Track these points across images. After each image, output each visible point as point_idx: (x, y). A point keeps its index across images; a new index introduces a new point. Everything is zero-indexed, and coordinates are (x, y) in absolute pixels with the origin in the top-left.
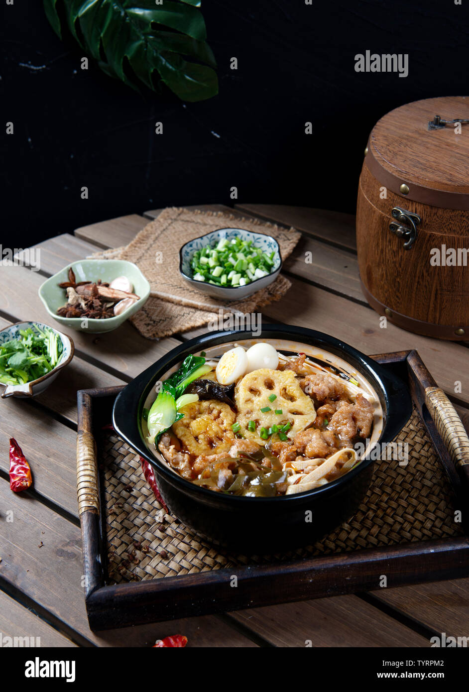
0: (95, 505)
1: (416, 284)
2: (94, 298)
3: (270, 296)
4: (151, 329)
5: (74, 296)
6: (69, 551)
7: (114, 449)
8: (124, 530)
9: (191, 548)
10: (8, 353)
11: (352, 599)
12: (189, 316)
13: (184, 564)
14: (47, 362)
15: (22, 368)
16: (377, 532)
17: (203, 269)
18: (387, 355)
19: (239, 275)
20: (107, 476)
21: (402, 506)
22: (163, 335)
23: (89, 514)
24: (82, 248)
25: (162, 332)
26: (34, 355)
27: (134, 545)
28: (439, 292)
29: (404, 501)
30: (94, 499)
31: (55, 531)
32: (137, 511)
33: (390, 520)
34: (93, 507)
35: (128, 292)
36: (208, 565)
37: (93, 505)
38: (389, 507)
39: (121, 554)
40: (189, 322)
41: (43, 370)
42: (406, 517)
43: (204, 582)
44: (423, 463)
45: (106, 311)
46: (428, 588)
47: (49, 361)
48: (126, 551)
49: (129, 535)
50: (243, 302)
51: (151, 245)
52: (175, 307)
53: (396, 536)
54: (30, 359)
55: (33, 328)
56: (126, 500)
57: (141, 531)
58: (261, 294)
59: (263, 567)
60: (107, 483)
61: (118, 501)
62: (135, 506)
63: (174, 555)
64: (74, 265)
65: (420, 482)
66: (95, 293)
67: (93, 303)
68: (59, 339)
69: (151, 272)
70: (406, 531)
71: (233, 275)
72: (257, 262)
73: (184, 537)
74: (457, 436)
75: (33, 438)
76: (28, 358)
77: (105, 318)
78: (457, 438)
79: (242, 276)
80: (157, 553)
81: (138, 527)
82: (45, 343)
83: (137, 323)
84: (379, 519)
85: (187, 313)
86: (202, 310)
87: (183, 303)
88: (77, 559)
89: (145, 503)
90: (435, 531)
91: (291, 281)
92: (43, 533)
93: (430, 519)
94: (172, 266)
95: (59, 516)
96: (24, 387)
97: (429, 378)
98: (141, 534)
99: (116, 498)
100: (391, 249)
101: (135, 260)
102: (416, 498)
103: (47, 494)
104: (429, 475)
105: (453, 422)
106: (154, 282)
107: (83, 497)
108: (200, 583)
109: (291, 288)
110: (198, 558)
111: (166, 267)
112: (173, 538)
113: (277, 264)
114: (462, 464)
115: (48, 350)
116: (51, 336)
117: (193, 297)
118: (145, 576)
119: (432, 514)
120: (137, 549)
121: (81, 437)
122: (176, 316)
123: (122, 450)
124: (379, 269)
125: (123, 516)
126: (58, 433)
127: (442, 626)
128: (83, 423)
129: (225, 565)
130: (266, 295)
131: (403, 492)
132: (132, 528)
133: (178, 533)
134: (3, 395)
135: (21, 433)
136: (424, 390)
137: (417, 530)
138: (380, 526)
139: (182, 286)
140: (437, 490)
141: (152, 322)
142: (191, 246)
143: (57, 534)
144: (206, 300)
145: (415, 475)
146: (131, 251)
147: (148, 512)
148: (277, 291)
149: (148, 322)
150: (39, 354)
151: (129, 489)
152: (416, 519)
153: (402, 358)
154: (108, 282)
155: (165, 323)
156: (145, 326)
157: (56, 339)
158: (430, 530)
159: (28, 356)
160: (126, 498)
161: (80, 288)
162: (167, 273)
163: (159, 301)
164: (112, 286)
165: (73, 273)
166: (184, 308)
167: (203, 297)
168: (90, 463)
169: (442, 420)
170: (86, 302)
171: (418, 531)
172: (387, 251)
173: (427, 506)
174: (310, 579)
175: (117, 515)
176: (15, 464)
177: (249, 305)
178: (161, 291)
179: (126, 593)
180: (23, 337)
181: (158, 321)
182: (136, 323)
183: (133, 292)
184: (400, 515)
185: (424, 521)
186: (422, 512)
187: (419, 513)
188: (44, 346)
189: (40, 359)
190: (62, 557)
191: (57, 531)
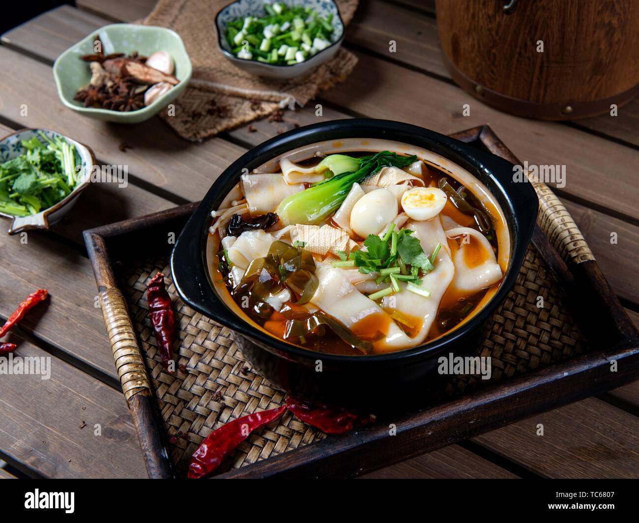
0: (145, 385)
2: (121, 80)
3: (332, 76)
4: (190, 128)
6: (120, 430)
10: (10, 174)
14: (62, 182)
15: (31, 193)
21: (509, 319)
22: (206, 135)
25: (205, 131)
26: (45, 174)
29: (510, 313)
30: (142, 376)
31: (99, 405)
33: (500, 339)
35: (166, 72)
37: (143, 385)
41: (59, 194)
42: (517, 332)
45: (133, 99)
47: (65, 180)
54: (40, 181)
55: (39, 138)
66: (123, 73)
67: (119, 87)
68: (75, 152)
70: (521, 350)
74: (566, 228)
76: (38, 180)
77: (131, 110)
78: (567, 231)
79: (298, 50)
82: (57, 157)
88: (131, 440)
92: (84, 409)
93: (545, 330)
95: (101, 384)
96: (37, 219)
98: (205, 405)
102: (524, 307)
105: (558, 212)
107: (128, 377)
113: (338, 30)
114: (578, 262)
115: (62, 166)
116: (64, 146)
119: (546, 324)
130: (329, 75)
131: (507, 302)
132: (191, 399)
134: (10, 231)
139: (223, 69)
140: (544, 292)
141: (190, 119)
142: (228, 13)
143: (102, 409)
149: (185, 118)
150: (51, 172)
152: (530, 333)
153: (474, 137)
156: (183, 124)
157: (71, 151)
158: (549, 343)
159: (37, 177)
163: (196, 92)
168: (126, 329)
171: (535, 348)
173: (538, 315)
180: (26, 149)
181: (198, 116)
183: (174, 73)
184: (510, 331)
185: (539, 334)
186: (534, 323)
187: (532, 325)
188: (56, 161)
189: (54, 181)
190: (112, 439)
191: (102, 405)
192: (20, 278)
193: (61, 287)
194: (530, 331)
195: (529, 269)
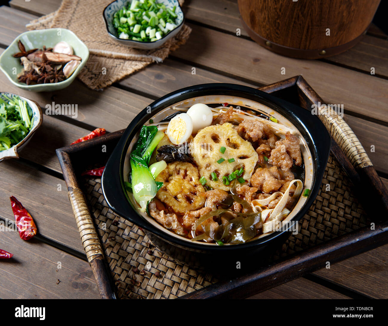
0: (100, 253)
1: (293, 23)
2: (45, 64)
3: (177, 41)
4: (94, 82)
5: (28, 64)
6: (82, 283)
7: (95, 191)
8: (121, 259)
9: (177, 265)
11: (301, 281)
12: (121, 66)
13: (175, 279)
14: (22, 126)
15: (4, 135)
16: (307, 226)
17: (125, 28)
18: (282, 83)
19: (154, 30)
20: (96, 215)
21: (319, 201)
22: (104, 86)
23: (97, 261)
24: (19, 17)
25: (104, 83)
26: (11, 122)
27: (132, 270)
28: (310, 27)
30: (98, 247)
31: (66, 268)
32: (127, 240)
33: (314, 214)
35: (69, 54)
36: (193, 277)
37: (99, 253)
39: (125, 280)
40: (122, 72)
41: (21, 133)
42: (324, 209)
45: (57, 74)
46: (351, 262)
47: (23, 124)
48: (128, 277)
49: (126, 262)
50: (159, 49)
51: (75, 9)
52: (108, 60)
53: (321, 226)
54: (8, 127)
55: (2, 98)
56: (116, 233)
57: (134, 257)
60: (98, 221)
62: (124, 237)
63: (165, 273)
64: (21, 37)
65: (326, 179)
66: (45, 59)
67: (45, 68)
68: (27, 105)
69: (81, 32)
70: (327, 221)
71: (149, 30)
72: (165, 17)
73: (168, 256)
74: (354, 145)
75: (27, 190)
76: (7, 127)
77: (59, 81)
78: (355, 147)
79: (157, 31)
80: (152, 274)
81: (131, 254)
82: (16, 109)
83: (83, 78)
84: (306, 215)
85: (118, 64)
86: (129, 60)
87: (113, 56)
88: (90, 288)
89: (131, 233)
90: (347, 217)
91: (191, 27)
93: (341, 208)
94: (96, 25)
96: (11, 152)
98: (136, 260)
99: (107, 233)
101: (66, 24)
102: (327, 193)
103: (51, 237)
104: (331, 172)
105: (349, 135)
106: (86, 41)
107: (89, 248)
109: (192, 33)
110: (184, 272)
111: (91, 26)
112: (160, 259)
113: (180, 17)
114: (362, 167)
115: (20, 115)
116: (20, 102)
117: (120, 50)
118: (148, 296)
119: (341, 204)
120: (136, 273)
121: (72, 194)
122: (110, 67)
124: (262, 14)
125: (117, 247)
126: (46, 182)
127: (370, 291)
128: (70, 179)
132: (127, 256)
133: (163, 254)
135: (16, 188)
137: (335, 218)
138: (308, 221)
139: (109, 42)
140: (339, 183)
141: (94, 76)
142: (110, 9)
143: (68, 270)
144: (130, 50)
146: (61, 16)
147: (135, 240)
148: (182, 36)
149: (90, 76)
150: (15, 120)
151: (116, 223)
152: (332, 210)
153: (293, 83)
154: (51, 47)
155: (104, 75)
156: (89, 80)
157: (25, 106)
158: (344, 217)
159: (7, 125)
160: (116, 231)
161: (31, 56)
162: (94, 31)
164: (56, 50)
165: (22, 44)
166: (115, 60)
167: (127, 49)
168: (87, 217)
169: (340, 133)
170: (39, 68)
171: (335, 219)
173: (336, 198)
174: (274, 278)
175: (113, 247)
176: (18, 216)
177: (164, 52)
178: (94, 49)
181: (98, 74)
183: (74, 54)
184: (320, 209)
185: (337, 210)
186: (334, 203)
187: (332, 204)
188: (16, 112)
189: (17, 126)
190: (78, 289)
191: (68, 268)
192: (3, 190)
195: (329, 167)
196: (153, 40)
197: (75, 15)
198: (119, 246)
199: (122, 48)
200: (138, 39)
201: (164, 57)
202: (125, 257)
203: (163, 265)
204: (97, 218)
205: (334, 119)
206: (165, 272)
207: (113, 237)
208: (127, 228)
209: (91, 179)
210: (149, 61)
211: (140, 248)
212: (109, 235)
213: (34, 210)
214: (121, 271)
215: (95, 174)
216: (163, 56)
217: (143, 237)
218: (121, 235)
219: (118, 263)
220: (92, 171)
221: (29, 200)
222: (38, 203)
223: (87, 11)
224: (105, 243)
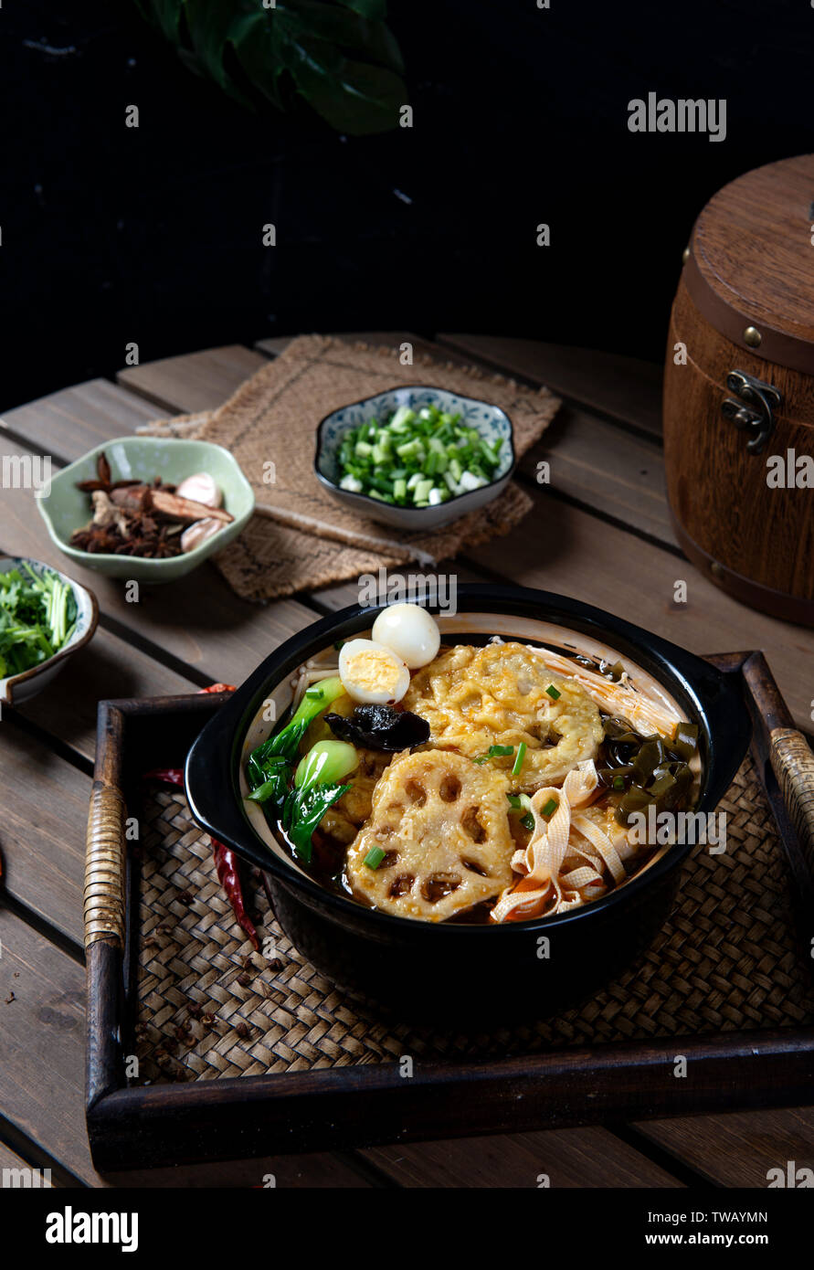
1: (770, 520)
2: (144, 514)
3: (489, 525)
4: (252, 580)
5: (104, 510)
6: (63, 1013)
7: (164, 819)
8: (171, 978)
9: (298, 1021)
11: (598, 1134)
12: (329, 558)
13: (282, 1050)
14: (44, 640)
16: (657, 1008)
17: (361, 467)
19: (430, 483)
20: (146, 872)
21: (710, 958)
22: (274, 594)
23: (104, 948)
24: (129, 409)
25: (274, 588)
26: (20, 624)
27: (188, 1009)
29: (713, 949)
30: (115, 918)
31: (39, 973)
32: (200, 942)
33: (684, 986)
34: (112, 933)
35: (211, 504)
36: (327, 1056)
37: (113, 930)
38: (684, 959)
39: (162, 1026)
40: (327, 571)
41: (36, 655)
42: (715, 981)
43: (313, 1090)
44: (758, 876)
45: (165, 541)
46: (744, 1121)
47: (48, 637)
48: (172, 1020)
49: (179, 989)
50: (436, 535)
51: (264, 412)
52: (302, 538)
53: (692, 1017)
54: (11, 633)
55: (22, 571)
56: (179, 919)
57: (203, 983)
58: (472, 519)
59: (428, 1066)
60: (145, 885)
61: (163, 922)
62: (196, 933)
63: (262, 1032)
64: (109, 447)
65: (748, 913)
66: (147, 504)
67: (141, 525)
68: (71, 596)
69: (261, 465)
70: (713, 1009)
71: (416, 481)
72: (467, 458)
73: (286, 998)
75: (10, 788)
76: (8, 630)
77: (163, 556)
79: (436, 485)
80: (232, 1028)
81: (198, 974)
82: (43, 602)
83: (226, 566)
84: (662, 982)
85: (324, 553)
86: (354, 546)
87: (318, 531)
88: (77, 1029)
89: (215, 929)
90: (768, 1011)
91: (533, 497)
92: (17, 976)
93: (760, 987)
94: (301, 456)
95: (48, 944)
97: (780, 711)
98: (203, 989)
99: (159, 916)
100: (724, 449)
101: (230, 440)
102: (739, 945)
103: (28, 899)
104: (767, 899)
107: (95, 913)
108: (306, 1091)
109: (533, 511)
110: (308, 1042)
112: (263, 1000)
113: (506, 463)
115: (48, 616)
116: (56, 587)
117: (339, 520)
118: (204, 1071)
119: (765, 978)
120: (193, 1017)
121: (97, 795)
122: (303, 556)
123: (178, 821)
124: (700, 487)
125: (171, 951)
126: (58, 779)
128: (105, 766)
129: (360, 1057)
130: (483, 523)
131: (714, 932)
132: (186, 976)
133: (274, 990)
136: (770, 733)
137: (735, 1007)
138: (662, 997)
139: (320, 496)
140: (779, 931)
141: (255, 567)
142: (340, 418)
143: (41, 979)
144: (364, 526)
145: (740, 899)
146: (225, 421)
147: (219, 947)
148: (505, 515)
149: (246, 567)
150: (30, 623)
151: (187, 900)
152: (734, 987)
153: (734, 666)
154: (174, 482)
155: (281, 570)
156: (241, 575)
157: (65, 594)
158: (760, 1008)
159: (9, 627)
160: (181, 917)
161: (120, 494)
162: (293, 468)
163: (271, 526)
164: (184, 492)
165: (106, 464)
166: (321, 542)
167: (358, 523)
168: (111, 847)
170: (129, 522)
171: (734, 1010)
172: (717, 453)
173: (757, 961)
174: (517, 1094)
175: (161, 950)
177: (447, 541)
178: (278, 506)
179: (165, 1103)
180: (2, 587)
181: (268, 565)
182: (225, 568)
183: (222, 506)
184: (705, 977)
185: (749, 991)
186: (747, 973)
187: (742, 974)
188: (41, 607)
189: (32, 634)
190: (49, 1025)
191: (43, 974)
193: (16, 795)
194: (736, 984)
195: (768, 889)
196: (420, 505)
197: (260, 425)
198: (177, 950)
199: (346, 518)
200: (386, 498)
201: (442, 555)
202: (182, 976)
203: (264, 1013)
204: (146, 877)
205: (794, 760)
206: (265, 1030)
207: (168, 927)
208: (210, 915)
209: (163, 791)
210: (401, 559)
211: (222, 966)
212: (161, 920)
213: (11, 835)
214: (162, 1004)
215: (175, 780)
216: (440, 553)
217: (240, 943)
218: (189, 927)
219: (160, 986)
220: (171, 774)
221: (6, 809)
222: (25, 821)
223: (292, 419)
224: (146, 936)
